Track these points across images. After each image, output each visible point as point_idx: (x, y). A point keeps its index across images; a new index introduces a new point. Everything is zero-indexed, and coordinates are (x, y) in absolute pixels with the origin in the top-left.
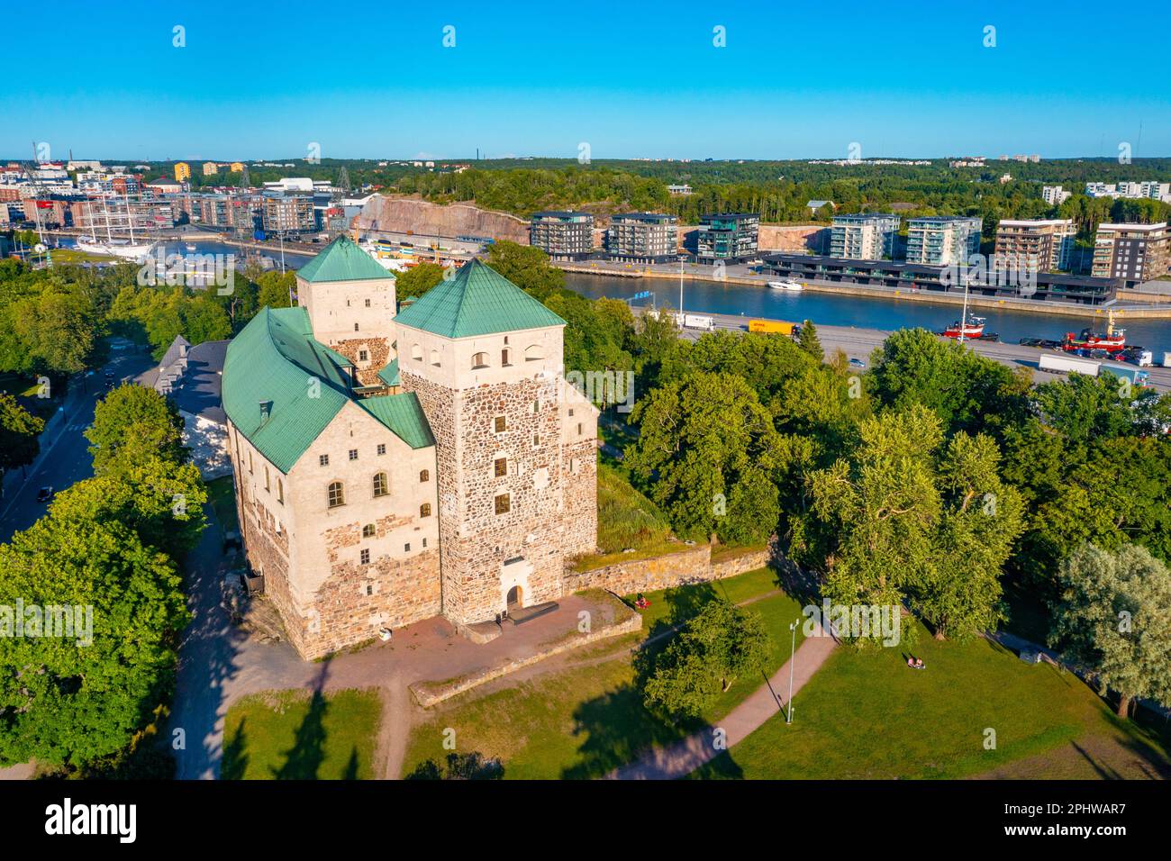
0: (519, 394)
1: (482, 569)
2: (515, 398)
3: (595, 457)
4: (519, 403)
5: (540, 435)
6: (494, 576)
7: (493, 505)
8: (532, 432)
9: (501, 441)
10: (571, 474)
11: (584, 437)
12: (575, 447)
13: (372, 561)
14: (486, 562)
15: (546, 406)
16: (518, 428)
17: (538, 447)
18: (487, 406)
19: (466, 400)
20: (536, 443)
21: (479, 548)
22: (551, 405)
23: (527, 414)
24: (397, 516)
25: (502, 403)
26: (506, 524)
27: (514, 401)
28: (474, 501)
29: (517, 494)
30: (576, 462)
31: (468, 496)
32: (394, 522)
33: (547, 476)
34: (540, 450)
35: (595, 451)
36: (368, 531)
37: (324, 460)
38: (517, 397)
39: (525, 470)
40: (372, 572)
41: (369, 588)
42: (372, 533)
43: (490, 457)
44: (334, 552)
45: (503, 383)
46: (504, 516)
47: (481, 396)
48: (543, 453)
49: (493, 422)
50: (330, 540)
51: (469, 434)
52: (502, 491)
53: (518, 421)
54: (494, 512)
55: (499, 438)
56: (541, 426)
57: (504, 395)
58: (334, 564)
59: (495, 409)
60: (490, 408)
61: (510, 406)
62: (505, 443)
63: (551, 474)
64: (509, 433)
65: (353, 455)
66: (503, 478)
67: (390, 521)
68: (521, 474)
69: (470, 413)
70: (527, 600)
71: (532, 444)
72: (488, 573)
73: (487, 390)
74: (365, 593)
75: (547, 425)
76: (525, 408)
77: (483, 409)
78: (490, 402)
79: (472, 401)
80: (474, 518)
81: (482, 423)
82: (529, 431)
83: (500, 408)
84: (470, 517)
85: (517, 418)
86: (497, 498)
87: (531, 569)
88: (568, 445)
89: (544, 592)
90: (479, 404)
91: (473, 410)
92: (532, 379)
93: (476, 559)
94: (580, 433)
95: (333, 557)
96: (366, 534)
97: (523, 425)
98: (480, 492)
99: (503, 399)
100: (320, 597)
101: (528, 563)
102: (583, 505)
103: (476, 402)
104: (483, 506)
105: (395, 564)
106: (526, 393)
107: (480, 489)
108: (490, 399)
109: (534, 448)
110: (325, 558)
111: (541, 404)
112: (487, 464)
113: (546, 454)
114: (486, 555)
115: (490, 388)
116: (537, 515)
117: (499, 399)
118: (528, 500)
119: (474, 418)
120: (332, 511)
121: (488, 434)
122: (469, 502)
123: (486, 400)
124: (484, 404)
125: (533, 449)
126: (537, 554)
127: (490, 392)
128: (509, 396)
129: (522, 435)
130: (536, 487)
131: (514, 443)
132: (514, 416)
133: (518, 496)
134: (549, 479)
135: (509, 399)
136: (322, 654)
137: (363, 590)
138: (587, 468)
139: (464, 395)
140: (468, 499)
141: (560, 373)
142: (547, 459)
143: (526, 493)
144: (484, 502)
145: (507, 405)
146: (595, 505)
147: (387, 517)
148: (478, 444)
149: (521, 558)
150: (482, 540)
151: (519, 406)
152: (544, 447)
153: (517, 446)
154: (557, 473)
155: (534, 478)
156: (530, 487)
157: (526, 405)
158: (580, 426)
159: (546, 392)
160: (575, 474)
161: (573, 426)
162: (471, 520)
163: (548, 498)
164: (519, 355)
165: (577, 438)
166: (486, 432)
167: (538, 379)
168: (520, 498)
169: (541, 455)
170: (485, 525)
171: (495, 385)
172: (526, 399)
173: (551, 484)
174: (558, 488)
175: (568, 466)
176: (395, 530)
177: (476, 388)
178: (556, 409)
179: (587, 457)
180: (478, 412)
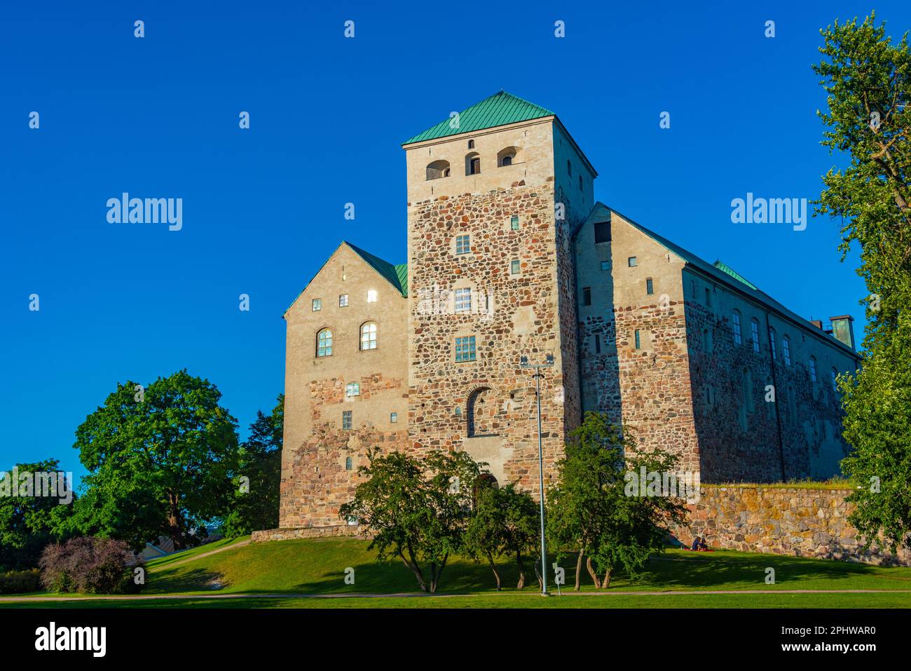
0: (489, 207)
1: (436, 435)
2: (483, 213)
3: (683, 331)
4: (489, 219)
5: (522, 261)
6: (451, 449)
7: (452, 347)
8: (509, 256)
9: (464, 265)
10: (639, 353)
11: (657, 298)
12: (644, 313)
13: (354, 427)
14: (440, 427)
15: (530, 223)
16: (487, 250)
17: (518, 277)
18: (445, 222)
19: (419, 216)
20: (516, 271)
21: (431, 403)
22: (538, 222)
23: (501, 233)
24: (383, 376)
25: (465, 219)
26: (470, 378)
27: (482, 216)
28: (427, 340)
29: (488, 338)
30: (647, 337)
31: (418, 332)
32: (380, 383)
33: (533, 317)
34: (521, 280)
35: (681, 322)
37: (316, 304)
38: (486, 210)
39: (499, 306)
40: (353, 441)
41: (349, 460)
43: (448, 285)
44: (317, 408)
45: (467, 195)
46: (467, 365)
47: (438, 211)
48: (527, 284)
49: (453, 243)
50: (314, 394)
51: (421, 255)
52: (465, 331)
53: (488, 241)
55: (461, 262)
56: (523, 248)
57: (469, 208)
58: (317, 422)
59: (456, 226)
60: (449, 225)
61: (476, 223)
62: (470, 269)
63: (540, 316)
64: (475, 256)
67: (376, 381)
69: (424, 230)
71: (509, 270)
73: (445, 204)
74: (344, 465)
75: (531, 248)
76: (498, 225)
77: (440, 225)
78: (449, 218)
79: (427, 216)
80: (426, 362)
81: (439, 242)
82: (503, 255)
83: (463, 225)
84: (421, 359)
85: (486, 237)
86: (458, 340)
87: (509, 454)
88: (629, 309)
90: (435, 221)
91: (427, 226)
92: (508, 188)
93: (427, 418)
94: (650, 291)
95: (316, 414)
97: (495, 247)
98: (435, 329)
99: (467, 213)
100: (298, 458)
101: (505, 441)
102: (665, 405)
103: (432, 218)
104: (438, 347)
105: (377, 437)
106: (498, 206)
107: (435, 326)
108: (449, 213)
110: (309, 412)
111: (521, 220)
113: (531, 288)
114: (442, 416)
115: (450, 201)
117: (461, 213)
118: (503, 348)
119: (429, 237)
120: (318, 360)
121: (446, 257)
122: (419, 340)
123: (444, 215)
124: (442, 219)
125: (511, 278)
126: (520, 432)
127: (450, 205)
128: (475, 210)
129: (494, 260)
130: (516, 331)
131: (481, 270)
132: (483, 235)
133: (488, 341)
134: (537, 323)
135: (475, 214)
137: (341, 461)
138: (667, 347)
139: (416, 209)
140: (419, 336)
141: (550, 179)
142: (533, 293)
143: (500, 338)
144: (439, 342)
145: (473, 221)
146: (690, 409)
147: (374, 376)
148: (433, 267)
149: (496, 433)
150: (436, 394)
151: (489, 223)
152: (528, 277)
153: (487, 273)
154: (551, 315)
155: (514, 319)
156: (507, 331)
157: (500, 222)
158: (649, 281)
159: (529, 205)
160: (645, 354)
161: (638, 281)
162: (422, 364)
163: (535, 350)
164: (488, 160)
165: (646, 300)
166: (443, 254)
167: (517, 188)
168: (491, 343)
169: (524, 288)
170: (440, 373)
171: (456, 197)
172: (499, 213)
173: (540, 330)
174: (552, 337)
175: (631, 341)
176: (380, 393)
177: (432, 201)
178: (545, 227)
179: (667, 330)
180: (433, 229)
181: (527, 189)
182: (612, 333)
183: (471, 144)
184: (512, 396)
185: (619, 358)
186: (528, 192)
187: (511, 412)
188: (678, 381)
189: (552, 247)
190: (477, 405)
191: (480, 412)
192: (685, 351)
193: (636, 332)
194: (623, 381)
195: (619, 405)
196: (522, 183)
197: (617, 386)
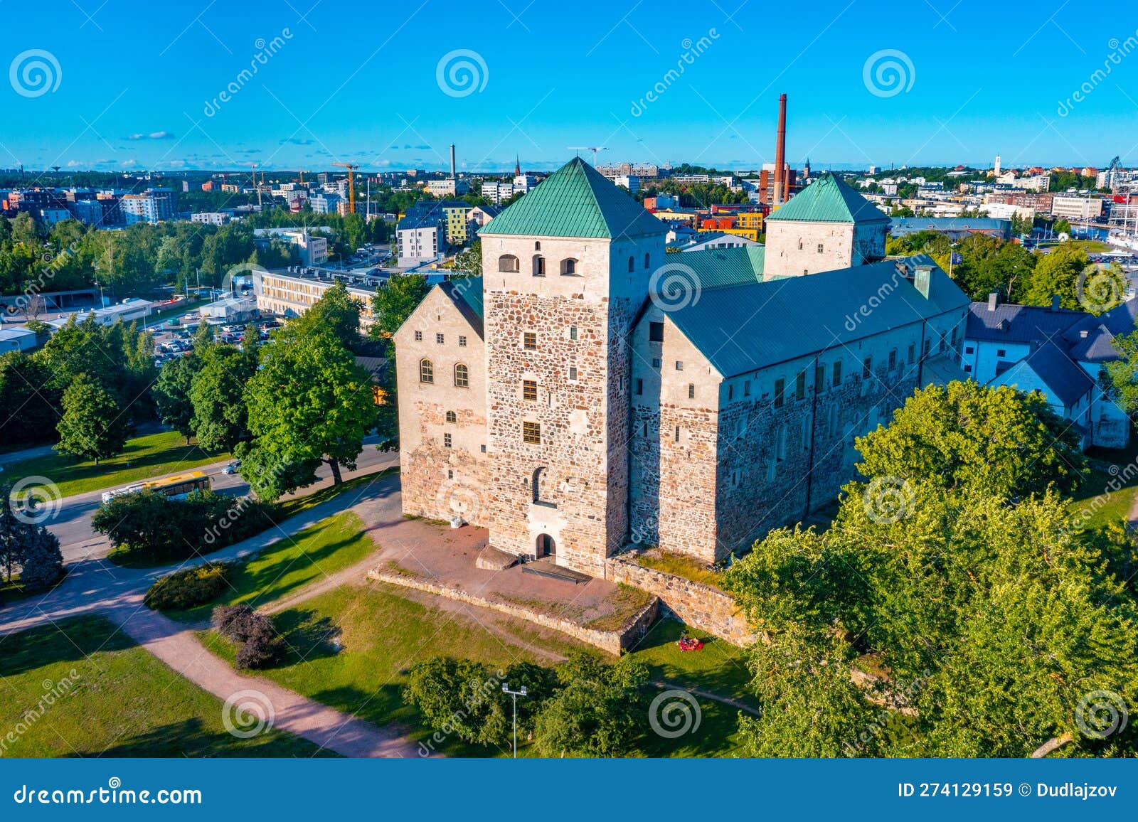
0: (552, 312)
1: (510, 496)
2: (547, 316)
3: (715, 437)
4: (552, 323)
5: (579, 369)
6: (521, 509)
7: (521, 428)
8: (568, 361)
9: (531, 360)
10: (677, 445)
11: (697, 404)
12: (684, 413)
13: (454, 447)
14: (513, 490)
15: (587, 336)
16: (550, 352)
17: (576, 383)
18: (516, 316)
19: (493, 304)
20: (573, 376)
21: (505, 470)
22: (593, 337)
23: (562, 339)
24: (475, 412)
25: (532, 317)
26: (535, 457)
27: (546, 319)
28: (501, 417)
29: (549, 428)
30: (685, 434)
31: (494, 408)
32: (471, 418)
33: (587, 422)
34: (577, 386)
36: (451, 417)
37: (418, 336)
38: (550, 314)
39: (559, 404)
40: (453, 459)
41: (450, 472)
42: (454, 420)
43: (518, 374)
44: (424, 424)
45: (534, 295)
46: (533, 447)
47: (509, 303)
48: (581, 391)
49: (522, 336)
50: (421, 412)
51: (496, 341)
52: (531, 417)
53: (551, 343)
54: (522, 438)
55: (529, 357)
56: (580, 358)
57: (536, 309)
58: (425, 435)
59: (525, 322)
60: (519, 319)
61: (541, 324)
62: (536, 365)
63: (592, 421)
64: (541, 354)
65: (440, 338)
66: (532, 403)
67: (469, 415)
68: (553, 408)
69: (498, 319)
70: (561, 558)
71: (568, 375)
72: (514, 503)
73: (515, 299)
74: (447, 475)
75: (586, 360)
76: (559, 331)
77: (511, 318)
78: (518, 313)
79: (500, 306)
80: (501, 434)
81: (510, 334)
82: (564, 360)
83: (529, 322)
84: (497, 431)
85: (549, 339)
86: (526, 424)
87: (564, 524)
88: (673, 406)
89: (581, 560)
90: (507, 312)
91: (500, 316)
92: (569, 298)
93: (502, 480)
94: (691, 395)
95: (424, 429)
96: (448, 419)
97: (557, 351)
98: (508, 410)
99: (534, 313)
100: (412, 460)
101: (561, 514)
102: (694, 493)
103: (504, 309)
104: (510, 425)
105: (471, 460)
106: (560, 313)
107: (508, 407)
108: (519, 309)
109: (570, 382)
110: (418, 426)
111: (580, 332)
112: (515, 382)
113: (585, 395)
114: (513, 482)
115: (519, 297)
116: (573, 463)
117: (529, 311)
118: (561, 440)
119: (502, 326)
120: (422, 385)
121: (516, 348)
122: (495, 416)
123: (515, 309)
124: (512, 312)
126: (573, 510)
127: (519, 301)
128: (540, 311)
129: (556, 362)
130: (572, 429)
131: (546, 368)
132: (547, 337)
133: (550, 431)
134: (589, 427)
135: (541, 315)
136: (415, 513)
137: (445, 471)
138: (700, 446)
139: (490, 297)
140: (495, 412)
141: (604, 299)
142: (587, 400)
143: (559, 431)
144: (511, 422)
145: (538, 322)
146: (713, 501)
147: (467, 410)
148: (505, 355)
149: (555, 506)
150: (509, 463)
151: (552, 326)
152: (583, 385)
153: (550, 373)
154: (600, 423)
155: (571, 418)
156: (565, 427)
157: (561, 328)
158: (692, 387)
159: (586, 319)
160: (682, 448)
161: (682, 384)
162: (498, 436)
163: (586, 449)
164: (552, 267)
165: (688, 403)
166: (514, 345)
167: (577, 300)
168: (552, 434)
169: (580, 394)
170: (512, 447)
171: (524, 295)
172: (560, 320)
173: (591, 433)
174: (600, 442)
175: (673, 434)
176: (472, 426)
177: (504, 293)
178: (599, 343)
179: (702, 433)
180: (505, 320)
181: (585, 303)
182: (657, 423)
183: (538, 246)
184: (568, 481)
185: (662, 446)
186: (585, 306)
187: (566, 492)
188: (706, 476)
189: (604, 363)
190: (541, 477)
191: (543, 483)
192: (714, 454)
193: (677, 429)
194: (663, 465)
195: (658, 483)
196: (581, 297)
197: (656, 469)
